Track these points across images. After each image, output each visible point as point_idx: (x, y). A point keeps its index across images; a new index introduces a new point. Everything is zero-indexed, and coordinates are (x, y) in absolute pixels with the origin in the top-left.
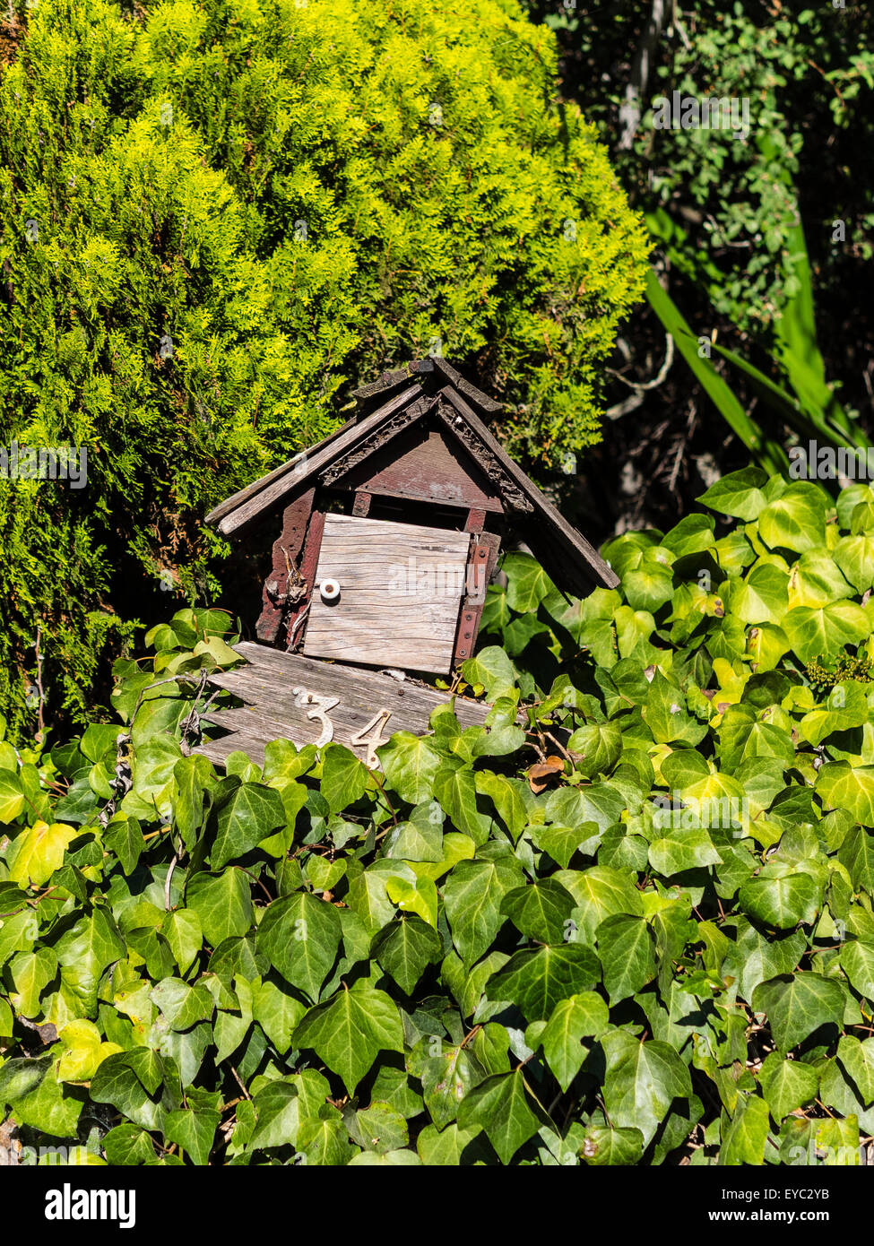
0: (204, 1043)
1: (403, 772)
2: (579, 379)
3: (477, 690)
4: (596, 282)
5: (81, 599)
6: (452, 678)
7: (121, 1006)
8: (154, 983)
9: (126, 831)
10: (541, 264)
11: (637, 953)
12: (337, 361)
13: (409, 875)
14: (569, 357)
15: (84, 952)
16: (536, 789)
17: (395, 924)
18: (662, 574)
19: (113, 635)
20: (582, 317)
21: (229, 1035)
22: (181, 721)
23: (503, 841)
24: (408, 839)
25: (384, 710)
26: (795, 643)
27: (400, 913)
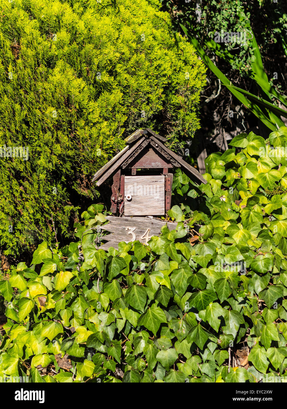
0: (115, 328)
1: (156, 247)
2: (192, 111)
3: (173, 219)
4: (192, 83)
5: (62, 203)
6: (166, 216)
7: (91, 320)
8: (99, 313)
9: (84, 273)
10: (175, 81)
11: (226, 288)
12: (122, 124)
13: (162, 275)
14: (188, 106)
15: (79, 307)
16: (192, 245)
17: (159, 289)
18: (222, 168)
19: (72, 212)
20: (190, 94)
21: (120, 325)
22: (95, 240)
23: (185, 261)
24: (160, 265)
25: (148, 229)
26: (261, 183)
27: (160, 285)
